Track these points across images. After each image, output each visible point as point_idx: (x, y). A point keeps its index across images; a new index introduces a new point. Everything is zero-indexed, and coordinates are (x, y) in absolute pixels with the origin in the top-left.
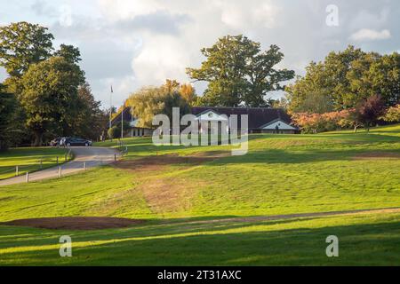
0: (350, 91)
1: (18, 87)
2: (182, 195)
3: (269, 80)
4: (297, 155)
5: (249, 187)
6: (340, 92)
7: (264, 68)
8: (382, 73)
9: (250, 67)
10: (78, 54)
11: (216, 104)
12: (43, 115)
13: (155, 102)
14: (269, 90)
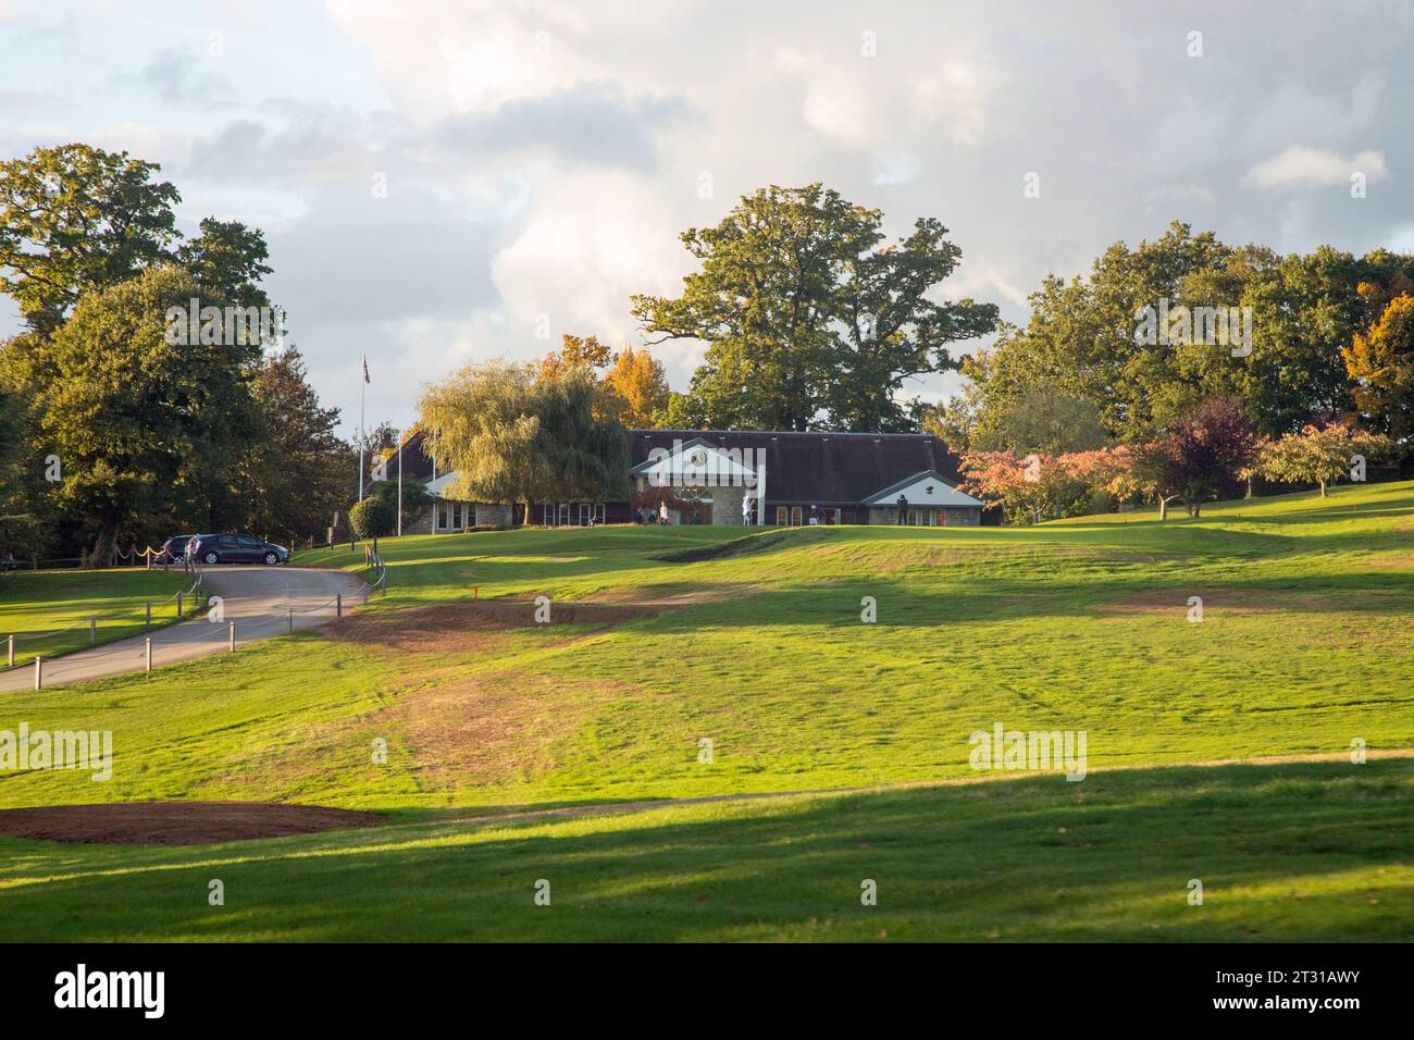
0: (1173, 375)
1: (37, 370)
2: (530, 731)
3: (913, 338)
4: (932, 598)
5: (752, 706)
6: (1142, 380)
7: (894, 295)
8: (1280, 315)
9: (850, 294)
10: (261, 251)
11: (731, 417)
12: (119, 463)
13: (508, 415)
14: (911, 369)
